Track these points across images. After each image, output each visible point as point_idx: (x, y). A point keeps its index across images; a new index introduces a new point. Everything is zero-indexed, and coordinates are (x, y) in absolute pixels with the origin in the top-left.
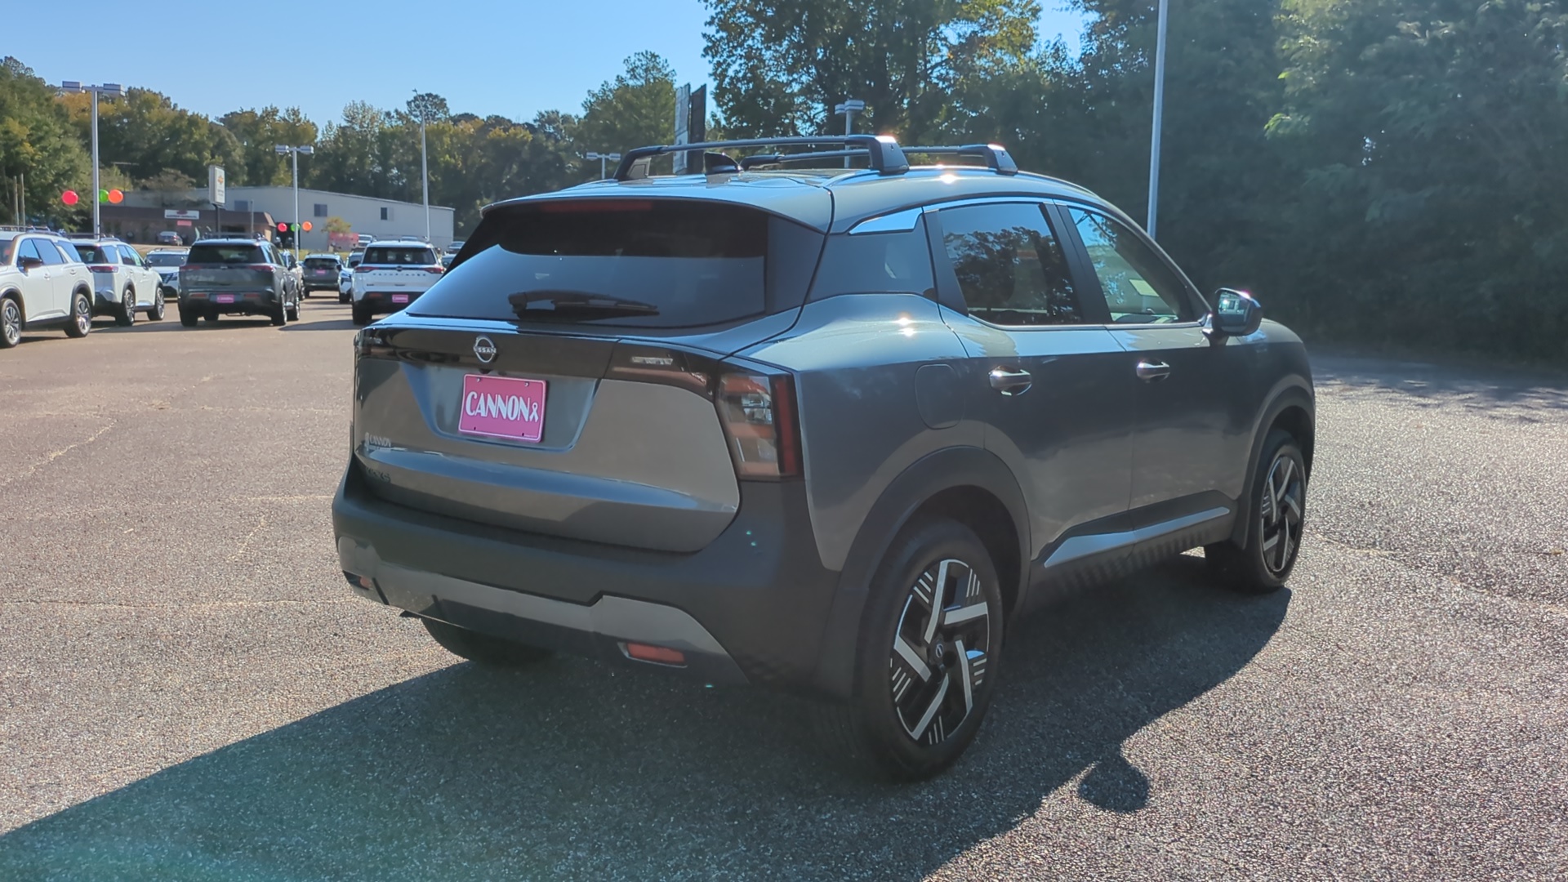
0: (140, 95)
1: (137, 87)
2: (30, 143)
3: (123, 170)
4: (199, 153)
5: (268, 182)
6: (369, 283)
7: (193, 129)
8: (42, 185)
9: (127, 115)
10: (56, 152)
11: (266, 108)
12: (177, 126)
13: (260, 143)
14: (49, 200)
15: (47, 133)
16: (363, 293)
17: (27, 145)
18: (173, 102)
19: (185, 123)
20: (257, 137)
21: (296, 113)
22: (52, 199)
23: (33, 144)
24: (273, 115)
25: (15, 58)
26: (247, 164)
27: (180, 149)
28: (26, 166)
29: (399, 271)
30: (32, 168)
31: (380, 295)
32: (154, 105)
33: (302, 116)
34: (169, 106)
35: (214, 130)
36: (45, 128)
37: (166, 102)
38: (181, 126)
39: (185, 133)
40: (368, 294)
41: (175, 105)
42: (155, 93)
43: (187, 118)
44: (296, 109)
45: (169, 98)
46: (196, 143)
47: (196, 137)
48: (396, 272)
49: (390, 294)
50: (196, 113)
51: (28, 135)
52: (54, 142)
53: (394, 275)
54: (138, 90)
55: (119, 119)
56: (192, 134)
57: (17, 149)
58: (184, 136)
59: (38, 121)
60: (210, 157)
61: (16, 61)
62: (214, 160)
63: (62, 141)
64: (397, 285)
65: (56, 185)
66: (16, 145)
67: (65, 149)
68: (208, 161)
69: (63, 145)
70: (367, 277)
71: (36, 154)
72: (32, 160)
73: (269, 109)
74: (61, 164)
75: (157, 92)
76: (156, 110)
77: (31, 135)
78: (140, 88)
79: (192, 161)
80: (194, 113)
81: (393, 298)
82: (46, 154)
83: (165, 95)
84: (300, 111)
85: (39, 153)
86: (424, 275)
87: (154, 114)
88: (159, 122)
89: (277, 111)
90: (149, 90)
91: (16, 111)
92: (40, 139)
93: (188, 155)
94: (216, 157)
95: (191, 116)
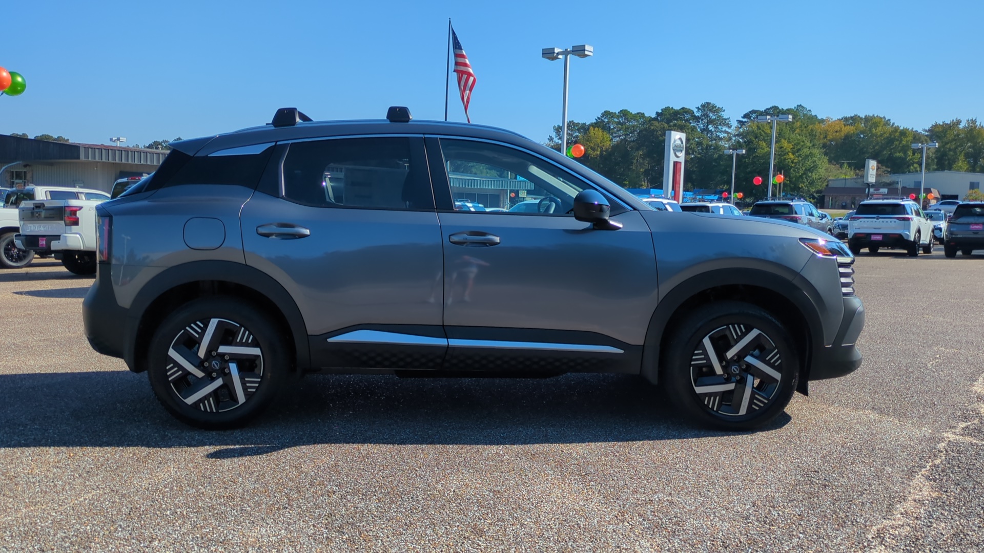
0: (871, 120)
1: (870, 115)
2: (792, 153)
3: (850, 165)
4: (905, 153)
5: (950, 169)
6: (857, 227)
7: (902, 138)
8: (796, 176)
9: (862, 132)
10: (807, 156)
11: (953, 120)
12: (892, 136)
13: (947, 143)
14: (799, 184)
15: (802, 146)
16: (853, 233)
17: (790, 154)
18: (892, 122)
19: (897, 134)
20: (945, 140)
21: (974, 122)
22: (801, 185)
23: (793, 154)
24: (957, 125)
25: (802, 105)
26: (936, 158)
27: (893, 151)
28: (788, 166)
29: (877, 219)
30: (792, 167)
31: (863, 235)
32: (879, 125)
33: (978, 123)
34: (889, 125)
35: (917, 137)
36: (802, 143)
37: (887, 122)
38: (895, 136)
39: (897, 140)
40: (856, 234)
41: (894, 123)
42: (881, 118)
43: (899, 131)
44: (974, 119)
45: (889, 120)
46: (904, 146)
47: (904, 143)
48: (875, 220)
49: (870, 235)
50: (905, 128)
51: (791, 149)
52: (806, 151)
53: (874, 222)
54: (871, 117)
55: (858, 134)
56: (902, 140)
57: (785, 157)
58: (897, 143)
59: (798, 140)
60: (911, 155)
61: (803, 107)
62: (914, 156)
63: (810, 151)
64: (875, 229)
65: (804, 176)
66: (785, 155)
67: (811, 155)
68: (910, 157)
69: (811, 153)
70: (856, 223)
71: (795, 159)
72: (792, 162)
73: (955, 121)
74: (809, 163)
75: (882, 117)
76: (880, 128)
77: (794, 148)
78: (872, 115)
79: (900, 158)
80: (904, 128)
81: (872, 237)
82: (800, 158)
83: (887, 118)
84: (977, 120)
85: (797, 158)
86: (895, 222)
87: (879, 131)
88: (881, 135)
89: (961, 122)
90: (877, 116)
91: (787, 136)
92: (798, 150)
93: (898, 154)
94: (916, 154)
95: (903, 130)
